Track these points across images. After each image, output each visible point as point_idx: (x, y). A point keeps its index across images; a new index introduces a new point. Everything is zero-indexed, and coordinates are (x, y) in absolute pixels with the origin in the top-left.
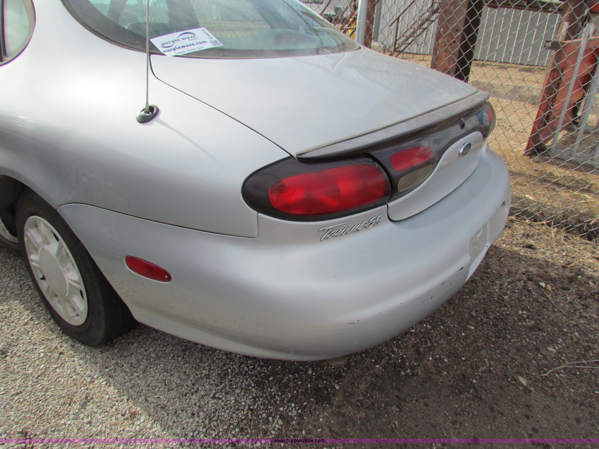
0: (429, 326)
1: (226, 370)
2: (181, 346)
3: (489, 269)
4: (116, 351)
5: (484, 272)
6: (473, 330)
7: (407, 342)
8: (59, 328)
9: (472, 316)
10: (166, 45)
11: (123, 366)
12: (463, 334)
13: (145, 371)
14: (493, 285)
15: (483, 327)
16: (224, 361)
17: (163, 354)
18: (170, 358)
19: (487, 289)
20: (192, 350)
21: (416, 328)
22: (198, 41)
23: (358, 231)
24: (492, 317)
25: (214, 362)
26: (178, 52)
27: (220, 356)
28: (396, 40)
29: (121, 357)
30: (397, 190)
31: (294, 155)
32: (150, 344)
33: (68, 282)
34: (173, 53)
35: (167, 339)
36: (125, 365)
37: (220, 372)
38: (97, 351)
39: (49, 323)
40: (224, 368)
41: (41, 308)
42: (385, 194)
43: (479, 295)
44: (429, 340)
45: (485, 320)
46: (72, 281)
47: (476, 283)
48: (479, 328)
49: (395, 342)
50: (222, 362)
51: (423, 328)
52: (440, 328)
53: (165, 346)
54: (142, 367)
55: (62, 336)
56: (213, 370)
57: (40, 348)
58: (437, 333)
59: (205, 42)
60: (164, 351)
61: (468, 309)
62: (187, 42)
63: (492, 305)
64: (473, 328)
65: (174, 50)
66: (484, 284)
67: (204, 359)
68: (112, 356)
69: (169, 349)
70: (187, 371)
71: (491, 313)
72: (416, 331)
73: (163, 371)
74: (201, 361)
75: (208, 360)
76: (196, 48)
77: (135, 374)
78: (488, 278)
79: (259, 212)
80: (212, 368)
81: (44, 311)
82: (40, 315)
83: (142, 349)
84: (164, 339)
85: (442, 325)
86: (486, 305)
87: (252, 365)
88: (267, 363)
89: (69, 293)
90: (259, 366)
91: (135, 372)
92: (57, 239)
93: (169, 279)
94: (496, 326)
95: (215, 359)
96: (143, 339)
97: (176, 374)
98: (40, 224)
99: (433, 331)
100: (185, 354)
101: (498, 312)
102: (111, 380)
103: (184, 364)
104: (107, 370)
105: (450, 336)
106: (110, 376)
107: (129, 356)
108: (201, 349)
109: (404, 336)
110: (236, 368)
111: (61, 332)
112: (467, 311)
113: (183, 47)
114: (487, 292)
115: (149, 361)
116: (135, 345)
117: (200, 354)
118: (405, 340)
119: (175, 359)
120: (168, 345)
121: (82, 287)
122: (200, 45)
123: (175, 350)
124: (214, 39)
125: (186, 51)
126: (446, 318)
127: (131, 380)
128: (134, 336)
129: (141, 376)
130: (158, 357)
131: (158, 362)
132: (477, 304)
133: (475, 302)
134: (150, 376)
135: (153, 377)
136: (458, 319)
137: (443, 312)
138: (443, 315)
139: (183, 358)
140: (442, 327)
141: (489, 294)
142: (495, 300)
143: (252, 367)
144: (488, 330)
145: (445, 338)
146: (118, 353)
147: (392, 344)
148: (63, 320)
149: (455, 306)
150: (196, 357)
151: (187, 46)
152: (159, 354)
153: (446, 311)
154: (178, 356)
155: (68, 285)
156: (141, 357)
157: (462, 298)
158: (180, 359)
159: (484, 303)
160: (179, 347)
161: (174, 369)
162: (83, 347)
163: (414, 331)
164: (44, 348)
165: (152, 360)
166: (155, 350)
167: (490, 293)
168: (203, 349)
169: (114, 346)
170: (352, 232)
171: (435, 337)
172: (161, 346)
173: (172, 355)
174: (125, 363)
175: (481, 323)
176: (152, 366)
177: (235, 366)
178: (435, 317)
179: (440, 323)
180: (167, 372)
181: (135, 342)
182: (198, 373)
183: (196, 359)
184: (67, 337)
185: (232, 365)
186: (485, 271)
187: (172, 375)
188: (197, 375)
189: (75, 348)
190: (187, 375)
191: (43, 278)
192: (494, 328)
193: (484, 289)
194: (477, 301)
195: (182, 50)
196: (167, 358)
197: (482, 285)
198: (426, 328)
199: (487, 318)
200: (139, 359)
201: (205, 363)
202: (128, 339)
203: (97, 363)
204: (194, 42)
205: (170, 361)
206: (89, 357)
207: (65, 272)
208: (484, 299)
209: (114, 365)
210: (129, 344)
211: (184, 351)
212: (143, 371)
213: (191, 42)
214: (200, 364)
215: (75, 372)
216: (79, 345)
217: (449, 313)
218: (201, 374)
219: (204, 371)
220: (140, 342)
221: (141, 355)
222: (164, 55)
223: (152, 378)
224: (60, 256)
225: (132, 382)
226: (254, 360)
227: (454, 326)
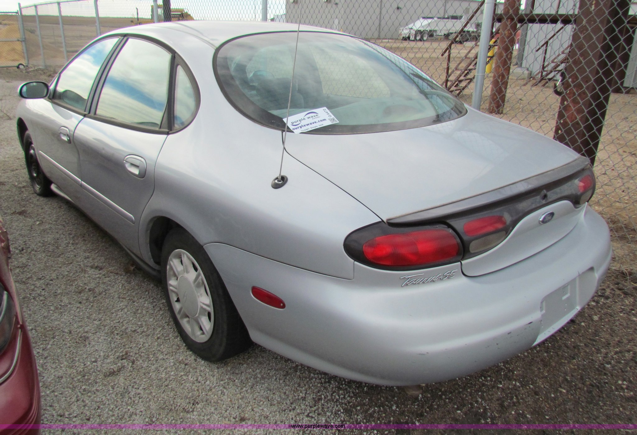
0: (518, 384)
1: (320, 396)
2: (283, 372)
3: (596, 336)
4: (229, 369)
5: (590, 339)
6: (564, 393)
7: (493, 395)
8: (184, 345)
9: (567, 380)
10: (295, 124)
11: (235, 381)
12: (553, 395)
13: (252, 388)
14: (597, 353)
15: (575, 391)
16: (319, 388)
17: (267, 376)
18: (273, 380)
19: (589, 356)
20: (292, 376)
21: (504, 384)
22: (320, 119)
23: (434, 281)
24: (588, 383)
25: (310, 388)
26: (304, 129)
27: (316, 384)
28: (544, 67)
29: (233, 373)
30: (469, 251)
31: (385, 220)
32: (257, 366)
33: (200, 304)
34: (299, 130)
35: (271, 364)
36: (236, 381)
37: (314, 396)
38: (214, 366)
39: (176, 340)
40: (319, 394)
41: (170, 327)
42: (458, 254)
43: (579, 361)
44: (516, 396)
45: (580, 385)
46: (203, 304)
47: (579, 349)
48: (572, 392)
49: (480, 393)
50: (317, 388)
51: (512, 385)
52: (529, 387)
53: (269, 370)
54: (250, 384)
55: (187, 352)
56: (309, 394)
57: (171, 358)
58: (526, 391)
59: (325, 120)
60: (269, 373)
61: (564, 373)
62: (311, 120)
63: (592, 372)
64: (564, 391)
65: (301, 127)
66: (588, 351)
67: (302, 385)
68: (226, 373)
69: (272, 373)
70: (287, 392)
71: (587, 380)
72: (503, 386)
73: (267, 390)
74: (299, 385)
75: (305, 385)
76: (318, 126)
77: (244, 389)
78: (594, 345)
79: (355, 261)
80: (308, 392)
81: (172, 330)
82: (169, 332)
83: (251, 370)
84: (269, 364)
85: (532, 385)
86: (584, 372)
87: (343, 395)
88: (356, 395)
89: (199, 314)
90: (349, 396)
91: (245, 387)
92: (196, 269)
93: (284, 307)
94: (590, 392)
95: (311, 385)
96: (252, 362)
97: (277, 393)
98: (184, 256)
99: (521, 388)
100: (286, 378)
101: (596, 379)
102: (225, 391)
103: (285, 386)
104: (222, 382)
105: (538, 395)
106: (224, 388)
107: (239, 373)
108: (300, 376)
109: (491, 390)
110: (329, 396)
111: (186, 348)
112: (563, 375)
113: (307, 125)
114: (589, 359)
115: (256, 380)
116: (245, 365)
117: (299, 380)
118: (490, 393)
119: (277, 381)
120: (272, 369)
121: (211, 310)
122: (321, 123)
123: (277, 374)
124: (333, 117)
125: (310, 128)
126: (538, 379)
127: (241, 393)
128: (244, 358)
129: (249, 391)
130: (263, 378)
131: (263, 381)
132: (575, 369)
133: (573, 367)
134: (256, 391)
135: (259, 393)
136: (551, 381)
137: (536, 373)
138: (536, 376)
139: (284, 381)
140: (531, 386)
141: (590, 361)
142: (596, 368)
143: (342, 396)
144: (580, 395)
145: (532, 396)
146: (231, 370)
147: (477, 394)
148: (190, 337)
149: (550, 369)
150: (295, 382)
151: (311, 124)
152: (264, 376)
153: (539, 372)
154: (280, 379)
155: (199, 307)
156: (249, 376)
157: (560, 362)
158: (281, 381)
159: (583, 370)
160: (281, 372)
161: (276, 389)
162: (203, 362)
163: (501, 386)
164: (173, 359)
165: (258, 379)
166: (261, 372)
167: (592, 360)
168: (301, 376)
169: (228, 364)
170: (428, 282)
171: (522, 394)
172: (266, 369)
173: (275, 378)
174: (236, 379)
175: (574, 388)
176: (258, 384)
177: (328, 394)
178: (526, 377)
179: (530, 383)
180: (270, 390)
181: (244, 364)
182: (296, 395)
183: (295, 383)
184: (191, 353)
185: (326, 393)
186: (592, 338)
187: (274, 393)
188: (295, 396)
189: (197, 362)
190: (287, 395)
191: (178, 300)
192: (587, 394)
193: (587, 355)
194: (576, 367)
195: (307, 127)
196: (270, 380)
197: (585, 352)
198: (515, 385)
199: (583, 384)
200: (247, 377)
201: (302, 388)
202: (239, 360)
203: (214, 376)
204: (316, 120)
205: (273, 382)
206: (208, 371)
207: (198, 296)
208: (584, 365)
209: (227, 379)
210: (240, 364)
211: (285, 375)
212: (251, 387)
213: (314, 121)
214: (298, 388)
215: (197, 380)
216: (200, 360)
217: (543, 374)
218: (298, 396)
219: (301, 394)
220: (249, 364)
221: (249, 374)
222: (293, 132)
223: (257, 394)
224: (196, 283)
225: (242, 394)
226: (345, 391)
227: (545, 387)
